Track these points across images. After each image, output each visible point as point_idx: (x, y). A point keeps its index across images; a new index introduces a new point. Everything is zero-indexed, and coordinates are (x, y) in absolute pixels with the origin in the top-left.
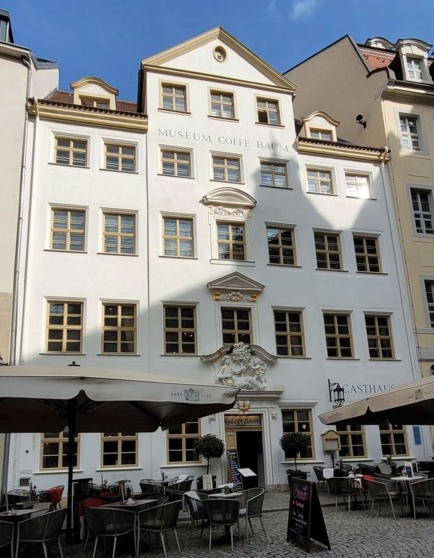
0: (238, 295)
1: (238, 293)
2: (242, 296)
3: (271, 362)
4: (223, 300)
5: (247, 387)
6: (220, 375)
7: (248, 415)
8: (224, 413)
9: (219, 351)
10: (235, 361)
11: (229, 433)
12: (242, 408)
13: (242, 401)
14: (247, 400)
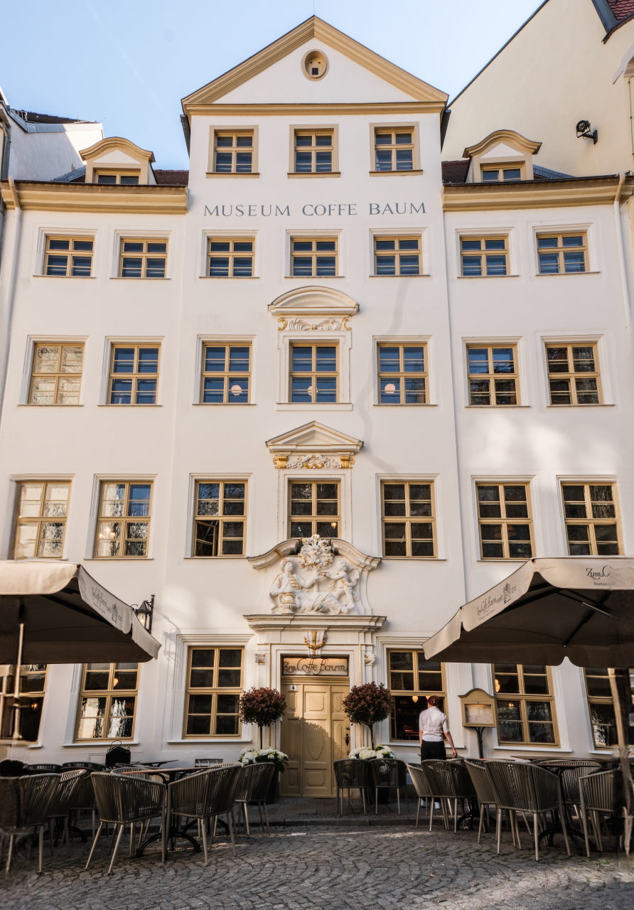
0: (318, 459)
1: (317, 455)
2: (323, 460)
4: (295, 467)
5: (319, 609)
6: (275, 589)
7: (324, 657)
8: (279, 653)
9: (276, 550)
10: (303, 566)
11: (291, 687)
12: (311, 644)
13: (310, 633)
14: (321, 631)
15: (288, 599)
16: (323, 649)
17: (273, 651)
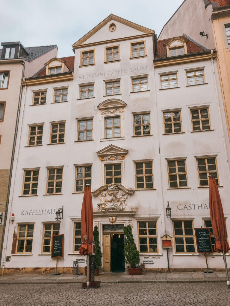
0: (113, 157)
1: (113, 156)
2: (115, 157)
3: (131, 193)
4: (106, 160)
7: (116, 225)
8: (102, 224)
9: (99, 190)
10: (109, 194)
11: (106, 235)
12: (111, 221)
13: (111, 217)
14: (114, 216)
15: (103, 206)
17: (100, 224)
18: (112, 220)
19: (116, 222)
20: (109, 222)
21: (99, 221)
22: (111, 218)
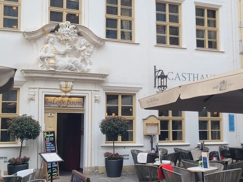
3: (98, 45)
5: (70, 68)
6: (43, 54)
7: (70, 97)
8: (44, 94)
9: (43, 29)
10: (60, 41)
11: (50, 114)
12: (64, 89)
13: (64, 82)
14: (70, 82)
15: (52, 61)
16: (71, 92)
17: (40, 93)
18: (66, 87)
19: (72, 91)
20: (59, 91)
21: (39, 88)
22: (63, 84)
